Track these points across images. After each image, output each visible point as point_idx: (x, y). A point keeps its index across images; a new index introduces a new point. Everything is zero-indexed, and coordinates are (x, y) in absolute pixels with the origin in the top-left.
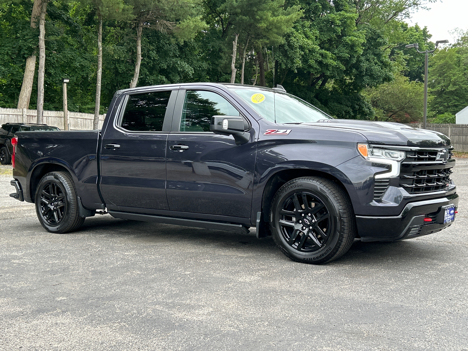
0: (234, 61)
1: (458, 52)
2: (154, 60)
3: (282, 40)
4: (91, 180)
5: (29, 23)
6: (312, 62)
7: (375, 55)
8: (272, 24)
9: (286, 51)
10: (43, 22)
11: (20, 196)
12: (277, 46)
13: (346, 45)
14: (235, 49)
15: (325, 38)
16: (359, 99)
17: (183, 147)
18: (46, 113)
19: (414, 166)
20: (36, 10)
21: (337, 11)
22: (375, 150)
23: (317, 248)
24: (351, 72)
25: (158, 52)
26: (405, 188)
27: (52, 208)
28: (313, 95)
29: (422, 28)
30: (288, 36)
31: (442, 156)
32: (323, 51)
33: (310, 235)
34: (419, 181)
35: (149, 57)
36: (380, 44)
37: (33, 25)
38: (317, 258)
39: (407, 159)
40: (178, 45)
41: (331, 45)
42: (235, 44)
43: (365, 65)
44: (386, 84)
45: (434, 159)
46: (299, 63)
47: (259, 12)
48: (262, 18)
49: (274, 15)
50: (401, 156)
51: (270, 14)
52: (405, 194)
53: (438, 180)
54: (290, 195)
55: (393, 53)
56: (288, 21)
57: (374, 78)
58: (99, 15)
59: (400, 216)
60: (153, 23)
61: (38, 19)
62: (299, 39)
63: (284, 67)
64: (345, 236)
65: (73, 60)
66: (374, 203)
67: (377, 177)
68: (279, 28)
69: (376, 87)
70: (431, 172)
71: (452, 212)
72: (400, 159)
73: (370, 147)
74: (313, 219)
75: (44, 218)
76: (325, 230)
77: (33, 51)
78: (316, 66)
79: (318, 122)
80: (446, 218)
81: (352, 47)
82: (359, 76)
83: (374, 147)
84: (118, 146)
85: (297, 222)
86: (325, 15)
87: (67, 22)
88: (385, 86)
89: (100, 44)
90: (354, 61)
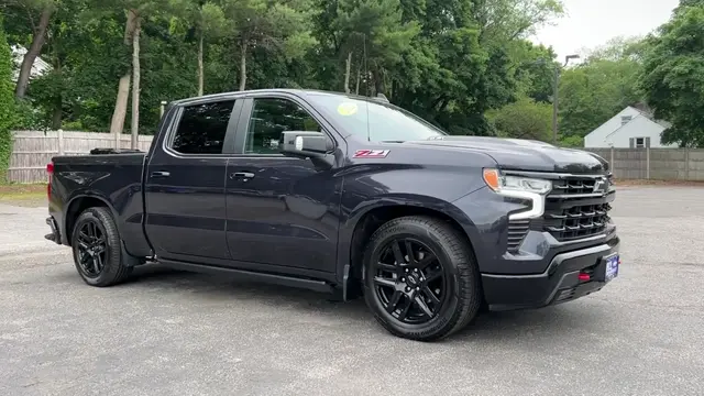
0: (347, 80)
1: (586, 72)
2: (260, 80)
3: (399, 58)
4: (135, 219)
5: (123, 39)
6: (431, 81)
7: (499, 74)
8: (387, 41)
9: (403, 70)
10: (137, 39)
11: (55, 237)
12: (393, 64)
13: (468, 63)
14: (348, 68)
15: (446, 56)
16: (482, 122)
17: (247, 174)
18: (142, 137)
19: (564, 200)
20: (129, 25)
21: (458, 27)
22: (509, 179)
23: (426, 318)
24: (474, 92)
25: (265, 70)
26: (552, 232)
27: (92, 253)
28: (432, 117)
29: (547, 47)
30: (405, 54)
31: (601, 186)
32: (444, 70)
33: (417, 299)
34: (570, 222)
35: (255, 77)
36: (504, 62)
37: (127, 42)
38: (427, 333)
39: (555, 190)
40: (286, 62)
41: (452, 64)
42: (348, 62)
43: (488, 85)
44: (511, 104)
45: (591, 191)
46: (417, 82)
47: (374, 28)
48: (376, 35)
49: (389, 30)
50: (546, 186)
51: (385, 29)
52: (552, 241)
53: (596, 219)
54: (389, 243)
55: (517, 72)
56: (405, 37)
57: (498, 99)
58: (200, 31)
59: (545, 274)
60: (259, 39)
61: (132, 34)
62: (418, 57)
63: (401, 86)
64: (467, 302)
65: (171, 79)
66: (508, 256)
67: (512, 217)
68: (396, 45)
69: (500, 108)
70: (586, 209)
71: (615, 263)
72: (544, 191)
73: (501, 174)
74: (420, 276)
75: (83, 267)
76: (437, 291)
77: (127, 70)
78: (435, 86)
79: (429, 139)
80: (607, 274)
81: (474, 65)
82: (482, 97)
83: (508, 175)
84: (167, 174)
85: (399, 280)
86: (445, 32)
87: (166, 39)
88: (509, 108)
89: (201, 62)
90: (477, 80)
